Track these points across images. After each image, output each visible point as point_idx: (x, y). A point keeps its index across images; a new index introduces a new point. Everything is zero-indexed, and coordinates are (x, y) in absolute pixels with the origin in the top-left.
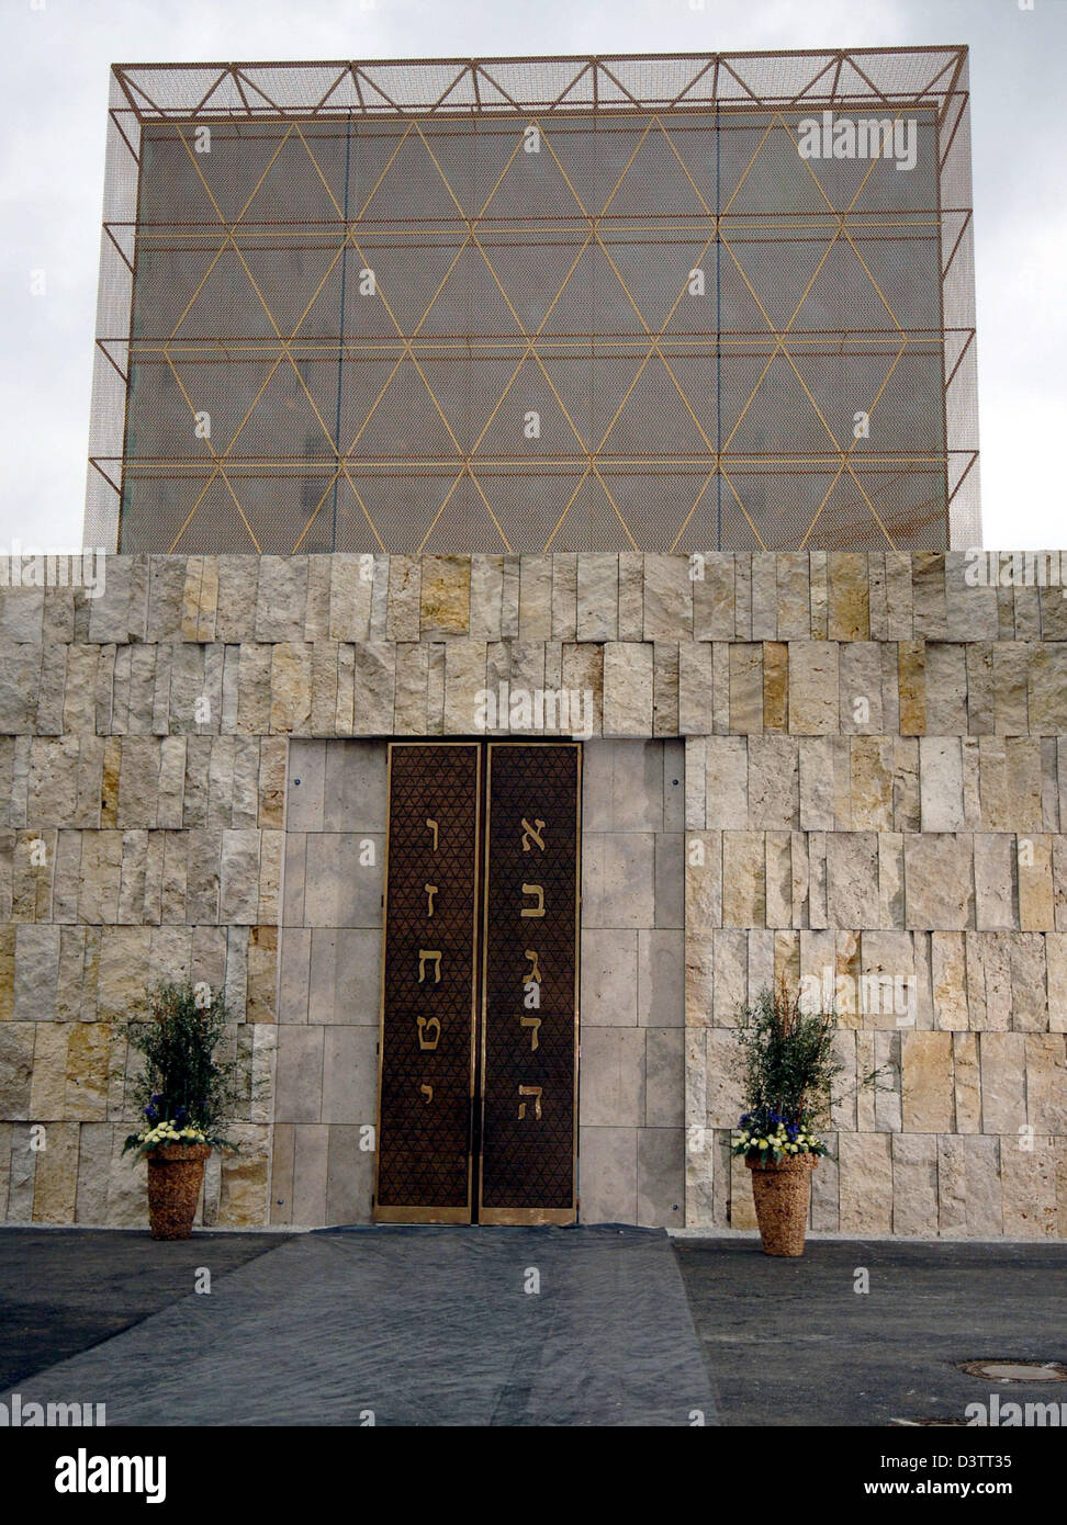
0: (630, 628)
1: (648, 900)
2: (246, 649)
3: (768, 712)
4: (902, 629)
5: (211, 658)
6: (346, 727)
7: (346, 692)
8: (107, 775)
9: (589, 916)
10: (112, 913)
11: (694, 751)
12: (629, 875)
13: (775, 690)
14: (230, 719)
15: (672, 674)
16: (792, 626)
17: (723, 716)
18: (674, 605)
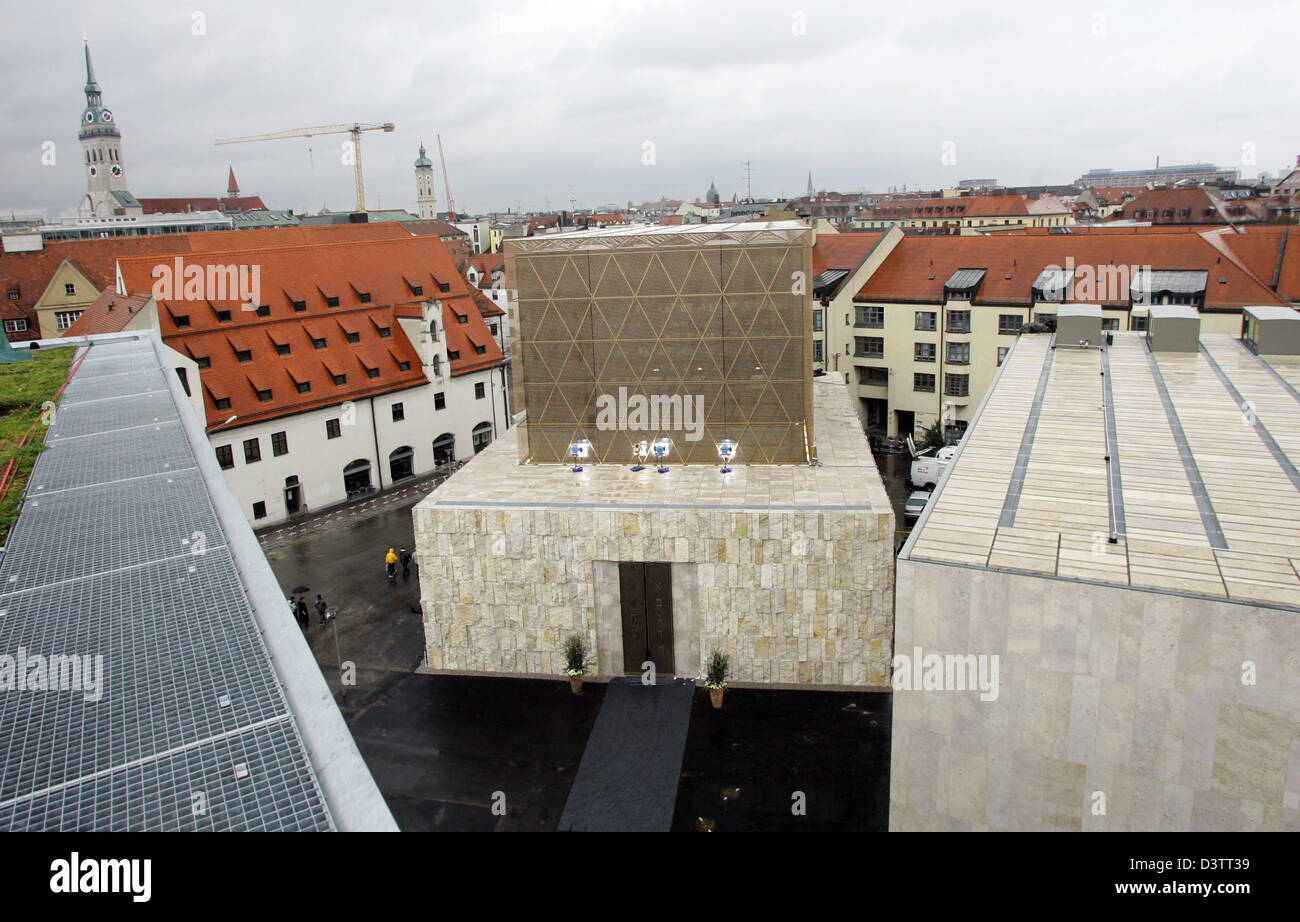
0: (681, 534)
1: (690, 601)
2: (578, 538)
3: (720, 558)
4: (756, 536)
5: (568, 540)
6: (606, 558)
7: (606, 549)
8: (545, 569)
9: (675, 605)
10: (551, 604)
11: (700, 567)
12: (684, 594)
13: (722, 551)
14: (575, 555)
15: (693, 547)
16: (725, 535)
17: (707, 558)
18: (693, 528)
